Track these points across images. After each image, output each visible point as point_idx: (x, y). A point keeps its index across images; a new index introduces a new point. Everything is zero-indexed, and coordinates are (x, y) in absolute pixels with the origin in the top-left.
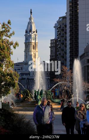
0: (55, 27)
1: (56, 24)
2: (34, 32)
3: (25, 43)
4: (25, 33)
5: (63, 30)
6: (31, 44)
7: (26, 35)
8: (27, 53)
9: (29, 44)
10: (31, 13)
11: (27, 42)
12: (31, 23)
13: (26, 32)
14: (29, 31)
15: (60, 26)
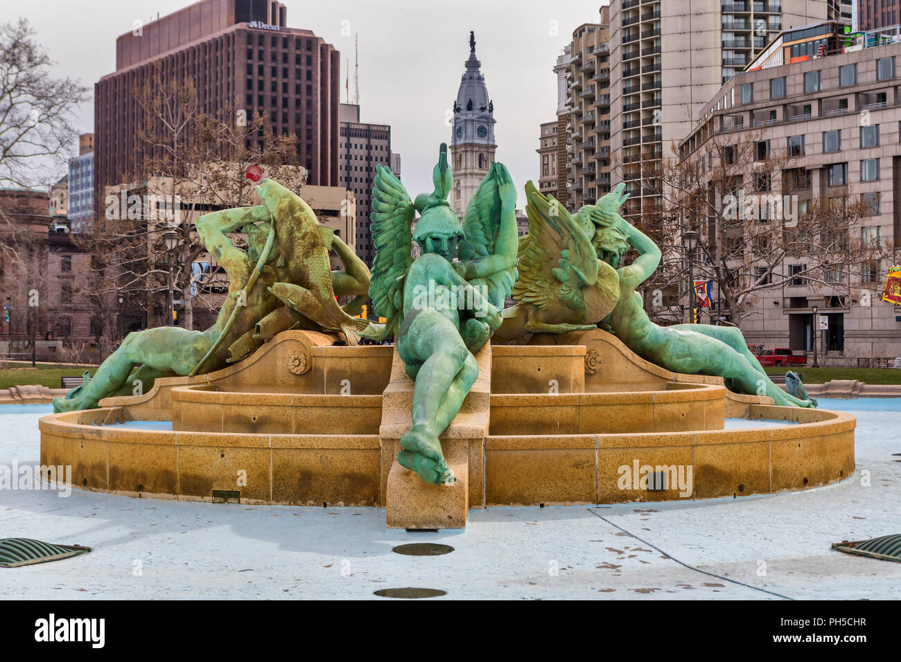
0: (557, 70)
1: (561, 58)
4: (451, 114)
5: (591, 73)
6: (473, 151)
7: (454, 120)
11: (458, 143)
12: (471, 79)
13: (457, 109)
14: (464, 106)
15: (577, 57)
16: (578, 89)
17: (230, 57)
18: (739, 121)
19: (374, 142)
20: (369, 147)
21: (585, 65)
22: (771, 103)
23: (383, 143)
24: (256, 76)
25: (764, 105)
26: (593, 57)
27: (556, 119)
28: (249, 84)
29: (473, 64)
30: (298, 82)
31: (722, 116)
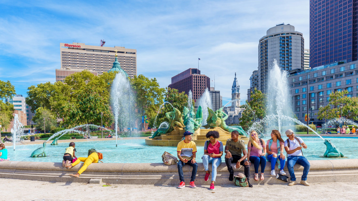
0: (250, 79)
1: (251, 77)
2: (237, 87)
4: (232, 88)
5: (256, 80)
9: (235, 95)
10: (235, 75)
11: (233, 93)
12: (235, 81)
14: (234, 86)
16: (254, 83)
19: (217, 94)
20: (216, 95)
21: (255, 78)
23: (218, 94)
26: (256, 77)
27: (250, 88)
29: (235, 79)
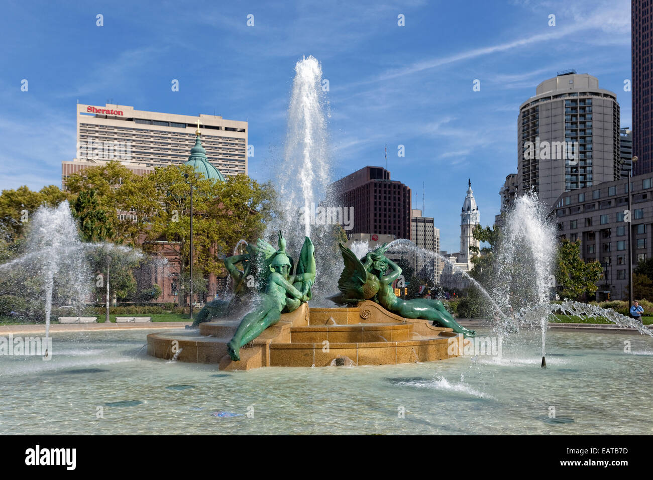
0: (500, 193)
1: (502, 188)
2: (474, 210)
3: (462, 226)
4: (461, 213)
6: (470, 227)
7: (462, 215)
8: (464, 240)
9: (467, 227)
10: (470, 184)
11: (464, 224)
12: (469, 198)
13: (463, 210)
14: (466, 209)
15: (507, 188)
17: (368, 193)
18: (564, 212)
19: (427, 224)
22: (578, 204)
23: (431, 224)
24: (378, 200)
25: (575, 205)
26: (514, 187)
28: (375, 203)
29: (470, 192)
30: (395, 201)
31: (557, 210)
